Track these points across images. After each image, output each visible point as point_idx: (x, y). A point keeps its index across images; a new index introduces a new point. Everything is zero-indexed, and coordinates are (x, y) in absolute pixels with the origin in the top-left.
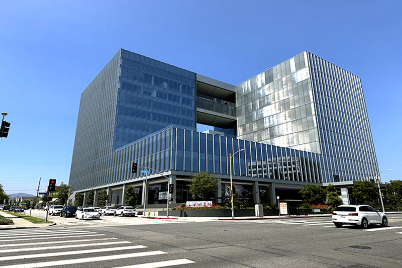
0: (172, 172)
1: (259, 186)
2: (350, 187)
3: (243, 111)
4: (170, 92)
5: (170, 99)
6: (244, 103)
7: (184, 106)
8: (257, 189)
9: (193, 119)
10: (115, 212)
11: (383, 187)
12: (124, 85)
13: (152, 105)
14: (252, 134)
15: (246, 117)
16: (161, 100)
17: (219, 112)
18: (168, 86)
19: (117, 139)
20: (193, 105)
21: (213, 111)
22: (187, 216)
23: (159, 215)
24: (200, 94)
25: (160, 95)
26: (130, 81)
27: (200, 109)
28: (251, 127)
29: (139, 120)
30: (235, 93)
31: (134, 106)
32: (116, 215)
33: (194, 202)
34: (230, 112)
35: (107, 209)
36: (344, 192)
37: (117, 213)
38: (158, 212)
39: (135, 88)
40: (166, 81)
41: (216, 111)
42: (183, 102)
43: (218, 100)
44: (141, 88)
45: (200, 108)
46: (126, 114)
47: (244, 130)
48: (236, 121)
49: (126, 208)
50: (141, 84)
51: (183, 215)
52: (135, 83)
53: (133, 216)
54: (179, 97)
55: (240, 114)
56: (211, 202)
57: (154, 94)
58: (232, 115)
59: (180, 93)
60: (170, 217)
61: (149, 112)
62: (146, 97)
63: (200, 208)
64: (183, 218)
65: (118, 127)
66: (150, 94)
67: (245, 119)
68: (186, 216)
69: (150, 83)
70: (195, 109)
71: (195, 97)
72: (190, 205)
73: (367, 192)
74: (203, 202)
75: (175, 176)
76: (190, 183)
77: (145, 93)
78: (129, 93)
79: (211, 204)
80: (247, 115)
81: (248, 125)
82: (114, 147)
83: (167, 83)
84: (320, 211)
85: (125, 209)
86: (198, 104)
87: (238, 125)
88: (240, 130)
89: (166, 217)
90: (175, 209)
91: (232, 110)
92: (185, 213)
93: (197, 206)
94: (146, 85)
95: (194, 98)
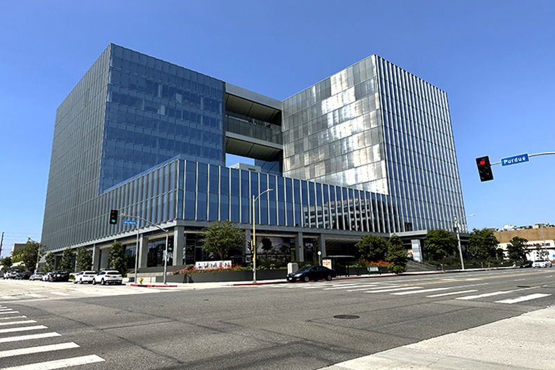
0: (177, 223)
1: (304, 239)
2: (423, 238)
3: (292, 138)
4: (187, 108)
5: (185, 118)
6: (292, 126)
7: (207, 129)
8: (301, 243)
9: (220, 147)
10: (94, 279)
11: (464, 237)
12: (116, 97)
13: (158, 127)
14: (302, 170)
15: (295, 146)
16: (172, 120)
17: (258, 138)
18: (184, 98)
19: (106, 175)
20: (221, 128)
21: (250, 136)
22: (193, 282)
23: (156, 281)
24: (231, 113)
25: (170, 112)
26: (125, 91)
27: (229, 133)
28: (302, 159)
29: (138, 148)
30: (281, 111)
31: (131, 128)
32: (96, 283)
33: (206, 263)
34: (274, 138)
35: (84, 274)
36: (416, 245)
37: (96, 281)
38: (155, 278)
39: (133, 102)
40: (180, 92)
41: (253, 137)
42: (206, 123)
43: (257, 121)
44: (141, 101)
45: (231, 131)
46: (119, 140)
47: (293, 163)
48: (282, 150)
49: (108, 273)
50: (141, 96)
51: (188, 280)
52: (133, 93)
53: (119, 283)
54: (199, 116)
55: (288, 142)
56: (230, 262)
57: (162, 111)
58: (278, 143)
59: (200, 109)
60: (168, 284)
61: (154, 137)
62: (149, 115)
63: (213, 270)
64: (188, 284)
65: (107, 157)
66: (155, 111)
67: (293, 148)
68: (191, 282)
69: (156, 94)
70: (224, 133)
71: (224, 116)
72: (200, 267)
73: (442, 244)
74: (218, 263)
75: (184, 228)
76: (203, 237)
77: (147, 109)
78: (124, 108)
79: (230, 264)
80: (297, 143)
81: (297, 157)
82: (101, 187)
83: (181, 95)
84: (377, 270)
85: (106, 274)
86: (227, 128)
87: (284, 156)
88: (287, 163)
89: (163, 284)
90: (177, 273)
91: (277, 135)
92: (190, 278)
93: (210, 268)
94: (149, 98)
95: (221, 118)
